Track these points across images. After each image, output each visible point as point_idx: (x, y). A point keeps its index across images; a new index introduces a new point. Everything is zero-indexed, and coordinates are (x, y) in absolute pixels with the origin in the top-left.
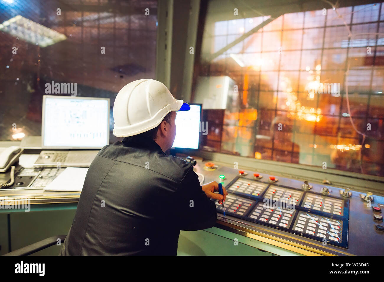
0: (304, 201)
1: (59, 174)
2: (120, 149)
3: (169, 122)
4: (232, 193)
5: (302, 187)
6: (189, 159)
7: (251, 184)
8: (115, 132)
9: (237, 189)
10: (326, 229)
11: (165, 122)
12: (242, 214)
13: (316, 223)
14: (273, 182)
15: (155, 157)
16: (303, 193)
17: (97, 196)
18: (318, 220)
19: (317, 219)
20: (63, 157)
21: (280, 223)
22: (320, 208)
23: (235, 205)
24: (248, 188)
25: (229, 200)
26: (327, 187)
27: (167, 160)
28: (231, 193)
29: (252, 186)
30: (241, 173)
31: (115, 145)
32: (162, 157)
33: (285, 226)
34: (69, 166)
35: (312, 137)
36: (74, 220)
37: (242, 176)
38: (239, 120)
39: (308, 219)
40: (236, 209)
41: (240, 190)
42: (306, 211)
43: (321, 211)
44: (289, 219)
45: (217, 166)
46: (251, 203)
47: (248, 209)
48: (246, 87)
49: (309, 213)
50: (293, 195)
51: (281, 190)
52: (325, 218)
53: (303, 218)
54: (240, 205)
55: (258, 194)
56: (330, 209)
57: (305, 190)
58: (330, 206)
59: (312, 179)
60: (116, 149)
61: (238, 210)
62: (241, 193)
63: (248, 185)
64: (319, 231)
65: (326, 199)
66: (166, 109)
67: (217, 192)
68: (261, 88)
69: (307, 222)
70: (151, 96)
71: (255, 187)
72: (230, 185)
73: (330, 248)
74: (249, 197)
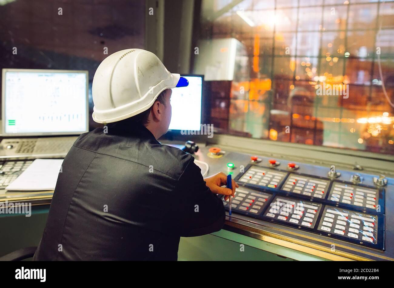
0: (331, 193)
1: (26, 168)
2: (102, 138)
3: (163, 103)
4: (244, 185)
5: (328, 174)
6: (189, 143)
7: (267, 173)
8: (95, 117)
9: (249, 180)
10: (358, 227)
11: (159, 102)
12: (256, 212)
13: (346, 220)
14: (294, 170)
15: (146, 147)
16: (329, 182)
17: (74, 199)
18: (349, 216)
19: (347, 215)
20: (30, 146)
21: (303, 222)
22: (350, 200)
23: (247, 200)
24: (262, 177)
25: (240, 195)
26: (357, 174)
27: (161, 151)
28: (241, 185)
29: (267, 175)
30: (254, 160)
31: (96, 132)
32: (156, 148)
33: (309, 225)
34: (38, 157)
35: (338, 111)
36: (45, 229)
37: (256, 163)
38: (249, 90)
39: (336, 216)
40: (248, 205)
41: (253, 182)
42: (333, 205)
43: (351, 204)
44: (313, 216)
45: (224, 152)
46: (267, 197)
47: (263, 205)
48: (256, 52)
49: (337, 208)
50: (317, 186)
51: (302, 180)
52: (357, 213)
53: (330, 213)
54: (253, 200)
55: (276, 186)
56: (362, 201)
57: (332, 179)
58: (362, 197)
59: (340, 165)
60: (97, 138)
61: (251, 207)
62: (255, 185)
63: (262, 175)
64: (350, 230)
65: (358, 189)
66: (159, 86)
67: (225, 186)
68: (276, 53)
69: (336, 219)
70: (140, 70)
71: (271, 176)
72: (240, 175)
73: (364, 251)
74: (264, 190)
